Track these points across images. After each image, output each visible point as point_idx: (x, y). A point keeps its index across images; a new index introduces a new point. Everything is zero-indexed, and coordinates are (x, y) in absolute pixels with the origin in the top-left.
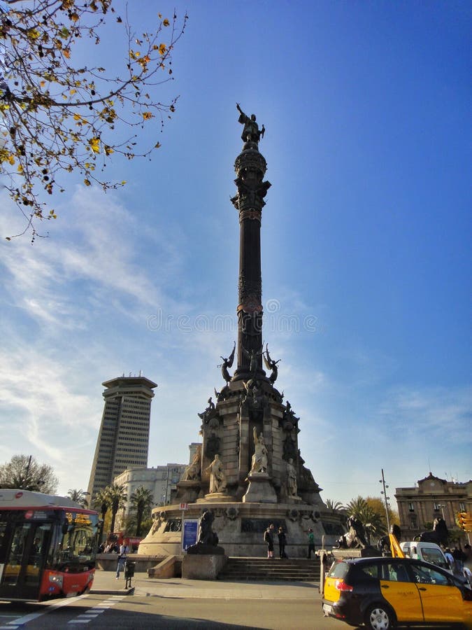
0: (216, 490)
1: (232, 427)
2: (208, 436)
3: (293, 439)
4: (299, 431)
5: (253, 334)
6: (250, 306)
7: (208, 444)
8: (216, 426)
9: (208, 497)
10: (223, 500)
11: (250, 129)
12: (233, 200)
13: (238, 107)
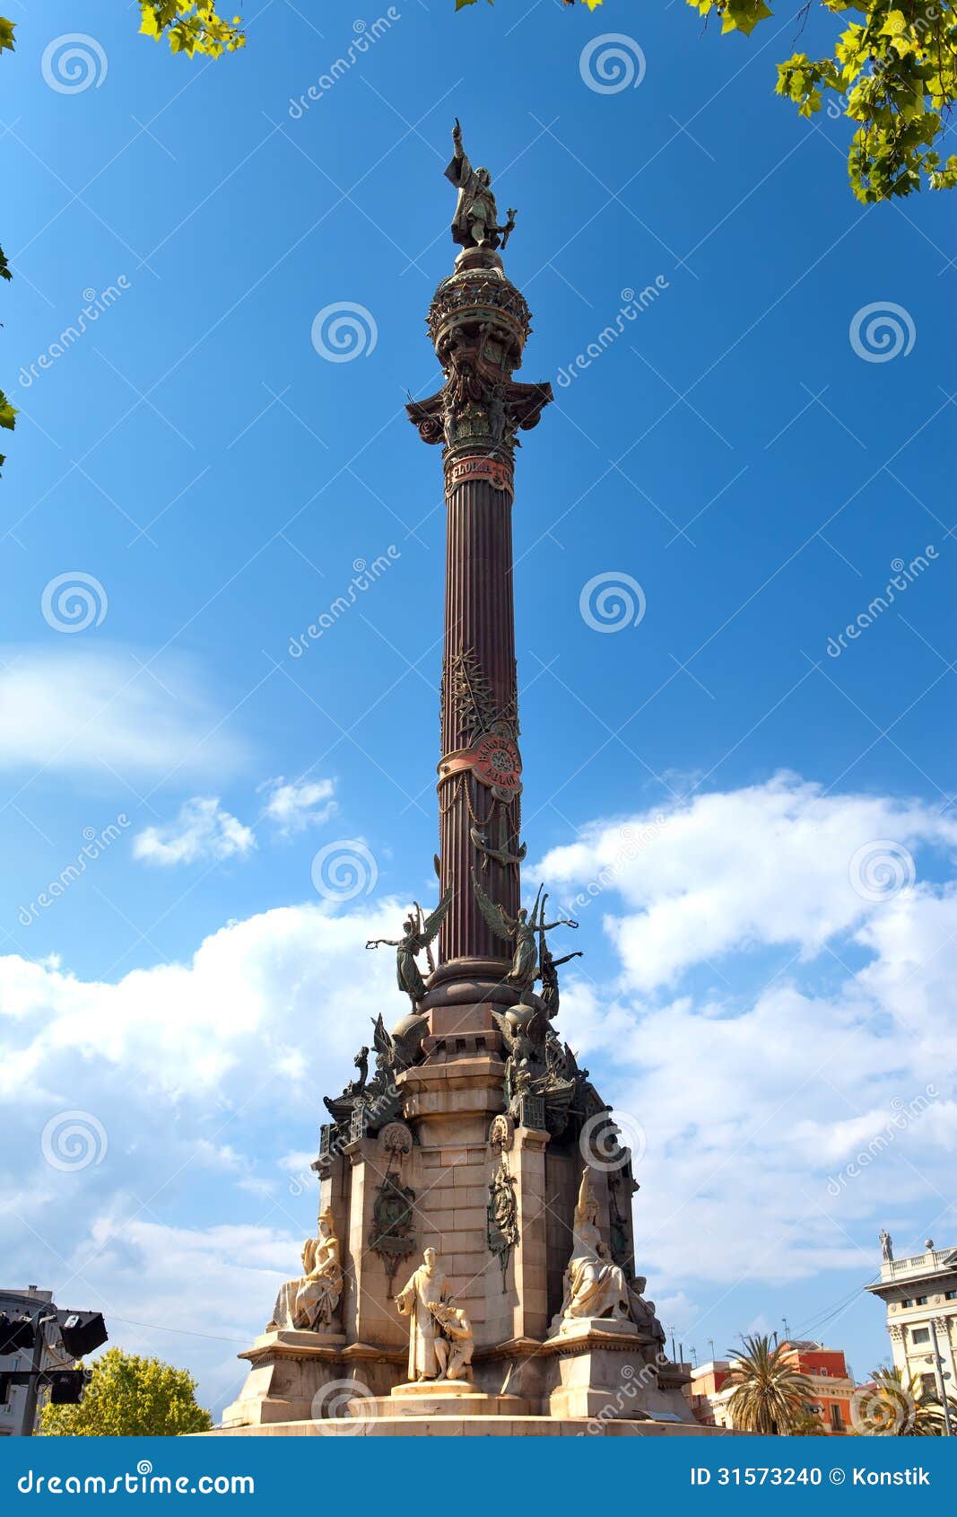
0: (437, 1373)
1: (461, 1158)
2: (379, 1182)
3: (622, 1213)
4: (636, 1187)
5: (503, 854)
6: (494, 764)
7: (377, 1212)
8: (404, 1150)
9: (399, 1394)
10: (480, 1407)
11: (478, 209)
12: (423, 414)
13: (457, 134)
